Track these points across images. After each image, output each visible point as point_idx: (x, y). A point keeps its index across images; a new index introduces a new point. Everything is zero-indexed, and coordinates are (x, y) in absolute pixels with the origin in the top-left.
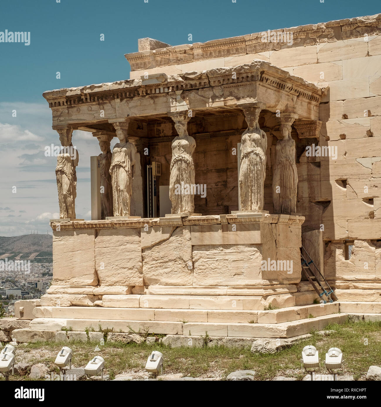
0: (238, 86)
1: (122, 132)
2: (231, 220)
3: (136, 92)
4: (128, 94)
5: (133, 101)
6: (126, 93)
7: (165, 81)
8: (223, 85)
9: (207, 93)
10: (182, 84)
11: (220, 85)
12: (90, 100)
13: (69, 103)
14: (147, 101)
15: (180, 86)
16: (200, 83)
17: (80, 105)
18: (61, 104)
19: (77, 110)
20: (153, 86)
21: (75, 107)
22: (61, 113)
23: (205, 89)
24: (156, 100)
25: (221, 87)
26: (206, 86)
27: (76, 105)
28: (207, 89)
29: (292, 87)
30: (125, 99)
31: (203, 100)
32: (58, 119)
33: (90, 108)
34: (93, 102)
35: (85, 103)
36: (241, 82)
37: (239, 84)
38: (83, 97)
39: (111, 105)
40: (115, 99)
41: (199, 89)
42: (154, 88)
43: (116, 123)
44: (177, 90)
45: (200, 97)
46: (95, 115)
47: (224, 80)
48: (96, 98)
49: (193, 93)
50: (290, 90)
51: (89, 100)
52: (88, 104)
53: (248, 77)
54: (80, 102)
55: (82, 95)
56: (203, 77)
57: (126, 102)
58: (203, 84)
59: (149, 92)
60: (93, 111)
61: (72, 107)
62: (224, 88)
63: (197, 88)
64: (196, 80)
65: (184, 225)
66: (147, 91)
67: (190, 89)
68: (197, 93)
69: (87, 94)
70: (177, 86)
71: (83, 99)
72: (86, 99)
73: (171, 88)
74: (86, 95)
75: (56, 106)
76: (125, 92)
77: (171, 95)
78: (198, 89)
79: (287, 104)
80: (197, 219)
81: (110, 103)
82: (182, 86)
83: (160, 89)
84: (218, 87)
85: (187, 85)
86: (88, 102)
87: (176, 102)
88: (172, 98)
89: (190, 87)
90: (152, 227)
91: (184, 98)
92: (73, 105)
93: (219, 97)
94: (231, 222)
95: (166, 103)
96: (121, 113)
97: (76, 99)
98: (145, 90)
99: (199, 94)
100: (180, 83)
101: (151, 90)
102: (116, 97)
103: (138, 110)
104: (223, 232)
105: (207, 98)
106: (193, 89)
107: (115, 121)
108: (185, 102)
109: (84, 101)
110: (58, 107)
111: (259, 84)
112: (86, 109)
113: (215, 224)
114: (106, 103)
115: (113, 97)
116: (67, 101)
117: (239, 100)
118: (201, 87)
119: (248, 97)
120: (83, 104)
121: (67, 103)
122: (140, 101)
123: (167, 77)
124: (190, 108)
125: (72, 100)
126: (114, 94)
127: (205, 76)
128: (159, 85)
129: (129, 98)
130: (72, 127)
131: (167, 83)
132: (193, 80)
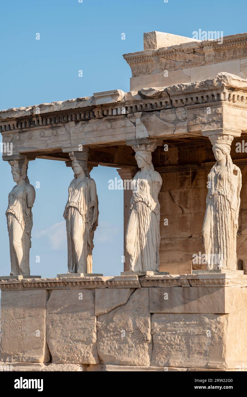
0: (203, 107)
1: (79, 163)
2: (193, 281)
3: (91, 113)
4: (82, 115)
5: (88, 125)
6: (81, 114)
7: (122, 100)
8: (185, 105)
9: (169, 115)
10: (141, 104)
11: (183, 105)
12: (43, 123)
13: (20, 127)
14: (104, 125)
15: (138, 106)
16: (161, 103)
17: (32, 129)
18: (12, 128)
19: (29, 136)
20: (109, 106)
21: (26, 131)
22: (12, 139)
23: (167, 111)
24: (114, 123)
25: (184, 108)
26: (168, 107)
27: (27, 129)
28: (169, 110)
30: (81, 122)
31: (164, 125)
33: (42, 133)
34: (46, 125)
35: (37, 126)
36: (206, 102)
37: (204, 105)
38: (35, 119)
39: (66, 130)
40: (69, 122)
41: (161, 111)
42: (111, 108)
43: (71, 152)
44: (137, 111)
45: (161, 121)
46: (48, 142)
47: (187, 99)
48: (48, 120)
49: (154, 115)
51: (41, 123)
52: (41, 127)
53: (213, 96)
54: (32, 126)
55: (33, 117)
56: (164, 96)
57: (82, 125)
58: (164, 104)
59: (105, 113)
60: (46, 137)
61: (23, 132)
62: (188, 109)
63: (158, 109)
64: (156, 98)
66: (103, 111)
67: (151, 109)
68: (158, 116)
69: (39, 115)
70: (136, 106)
71: (34, 121)
72: (38, 121)
73: (129, 109)
74: (37, 116)
75: (6, 131)
76: (79, 113)
77: (130, 117)
78: (159, 111)
80: (155, 279)
81: (64, 127)
82: (141, 106)
83: (117, 109)
84: (181, 108)
85: (146, 105)
86: (40, 126)
87: (135, 126)
88: (131, 121)
89: (150, 107)
90: (107, 288)
91: (144, 122)
92: (24, 130)
93: (182, 121)
94: (193, 284)
95: (124, 128)
96: (76, 140)
97: (27, 122)
98: (101, 111)
99: (161, 116)
100: (139, 103)
101: (108, 111)
102: (69, 119)
103: (95, 136)
104: (184, 297)
105: (170, 122)
106: (153, 110)
107: (70, 150)
108: (145, 127)
109: (35, 124)
110: (9, 132)
111: (229, 105)
112: (39, 134)
113: (175, 287)
114: (60, 127)
115: (67, 119)
116: (17, 124)
117: (204, 126)
118: (162, 108)
119: (214, 121)
120: (35, 128)
121: (17, 126)
122: (97, 124)
123: (124, 95)
124: (151, 135)
125: (23, 123)
126: (68, 116)
127: (165, 94)
128: (116, 105)
129: (85, 121)
130: (26, 157)
131: (125, 103)
132: (153, 99)
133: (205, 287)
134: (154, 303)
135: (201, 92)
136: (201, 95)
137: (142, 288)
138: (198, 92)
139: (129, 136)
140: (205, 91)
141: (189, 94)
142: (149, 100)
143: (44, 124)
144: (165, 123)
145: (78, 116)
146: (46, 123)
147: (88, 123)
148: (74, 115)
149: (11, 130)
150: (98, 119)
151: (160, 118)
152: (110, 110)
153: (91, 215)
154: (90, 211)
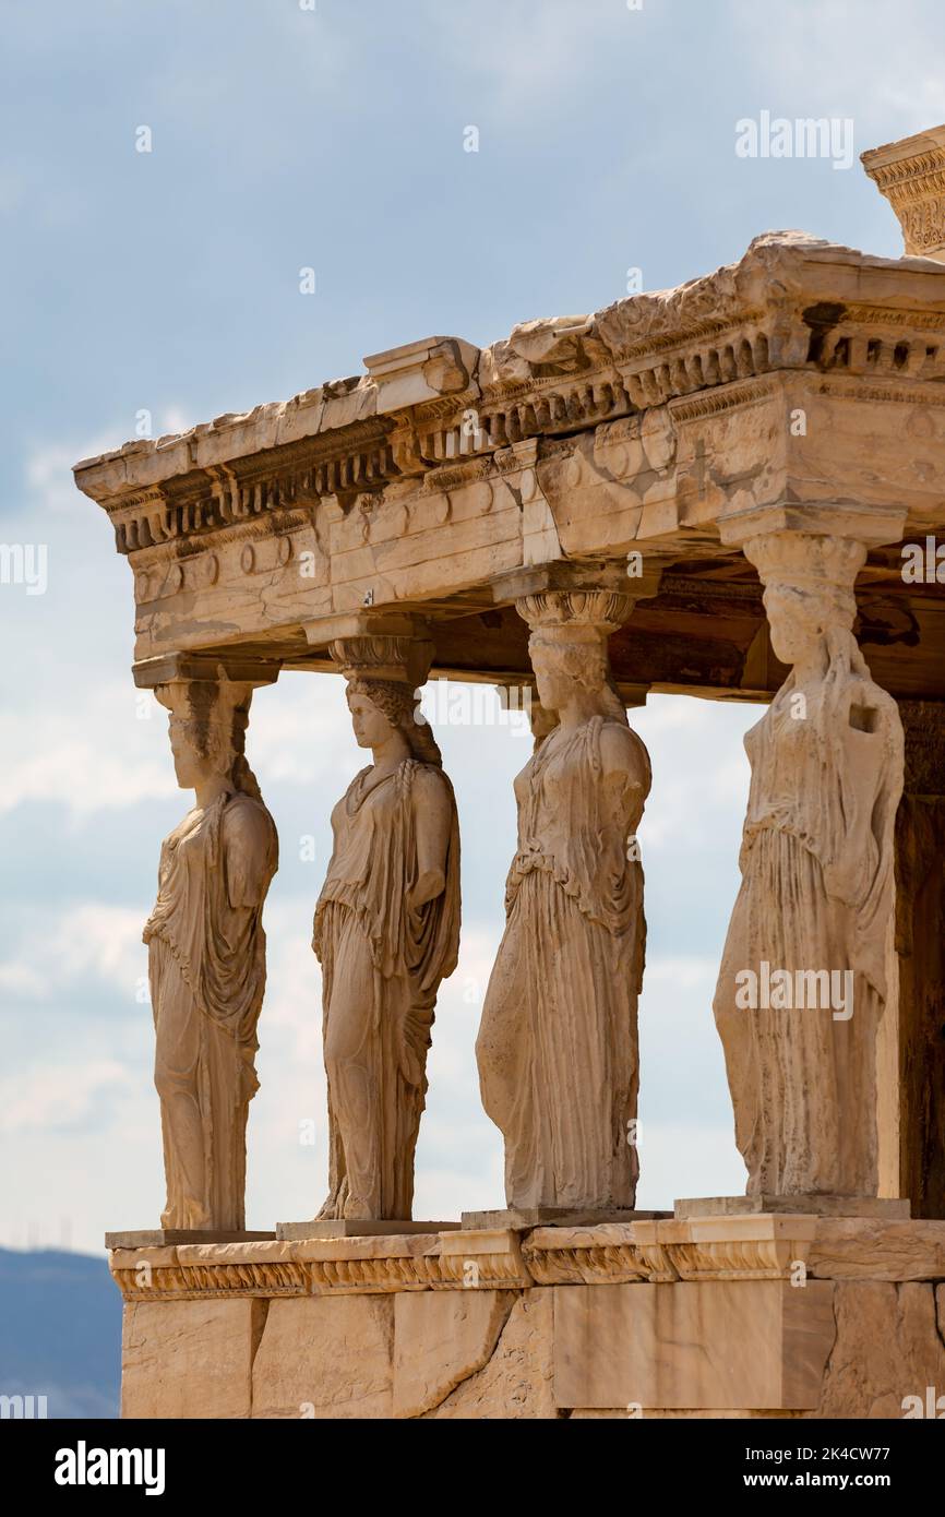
0: (724, 404)
3: (383, 455)
4: (356, 466)
5: (383, 510)
6: (350, 462)
7: (466, 384)
8: (667, 400)
9: (620, 453)
10: (530, 399)
11: (658, 399)
12: (243, 508)
13: (174, 529)
14: (427, 508)
15: (523, 414)
16: (590, 393)
17: (215, 535)
18: (155, 535)
19: (209, 568)
20: (429, 412)
21: (199, 549)
22: (162, 588)
23: (615, 427)
24: (457, 497)
25: (667, 412)
26: (618, 410)
27: (201, 540)
28: (619, 426)
30: (360, 498)
31: (608, 497)
32: (151, 624)
33: (248, 555)
34: (253, 518)
35: (230, 523)
36: (730, 380)
37: (725, 392)
38: (217, 490)
39: (318, 536)
40: (322, 501)
41: (598, 430)
42: (439, 425)
43: (334, 642)
44: (519, 438)
45: (598, 478)
46: (266, 595)
47: (666, 367)
48: (258, 494)
49: (577, 451)
52: (240, 528)
53: (746, 345)
54: (213, 521)
55: (212, 480)
56: (593, 356)
57: (363, 514)
58: (598, 397)
59: (425, 452)
60: (262, 572)
61: (192, 550)
62: (677, 416)
63: (587, 420)
64: (573, 372)
65: (536, 1284)
66: (417, 442)
67: (562, 426)
68: (589, 453)
69: (225, 469)
70: (515, 412)
71: (218, 499)
72: (229, 497)
73: (493, 425)
74: (217, 472)
75: (141, 548)
76: (346, 452)
77: (502, 466)
78: (589, 431)
81: (312, 524)
82: (530, 407)
83: (457, 430)
84: (657, 411)
85: (546, 405)
86: (239, 521)
87: (522, 510)
88: (508, 484)
89: (559, 414)
90: (430, 1289)
91: (546, 486)
92: (193, 540)
93: (661, 474)
94: (684, 1268)
95: (489, 518)
96: (348, 584)
97: (198, 504)
98: (410, 442)
99: (597, 456)
100: (522, 395)
101: (431, 440)
102: (319, 488)
103: (403, 564)
104: (657, 1328)
105: (624, 482)
106: (570, 427)
107: (330, 634)
108: (549, 510)
109: (222, 515)
110: (149, 551)
111: (824, 389)
112: (238, 559)
113: (631, 1282)
114: (298, 523)
115: (312, 484)
116: (169, 516)
117: (729, 497)
118: (599, 416)
119: (756, 471)
120: (225, 532)
121: (169, 526)
122: (406, 508)
123: (473, 361)
124: (567, 550)
125: (186, 511)
126: (314, 470)
127: (594, 350)
128: (454, 411)
129: (370, 492)
130: (220, 668)
131: (481, 398)
132: (564, 373)
133: (717, 1280)
134: (568, 1359)
135: (706, 331)
136: (711, 346)
137: (533, 1289)
138: (699, 334)
139: (504, 559)
140: (720, 327)
142: (552, 381)
143: (246, 511)
144: (611, 488)
145: (344, 470)
146: (251, 505)
147: (381, 502)
148: (331, 467)
149: (151, 543)
150: (411, 480)
151: (593, 464)
152: (438, 436)
153: (425, 941)
154: (416, 925)
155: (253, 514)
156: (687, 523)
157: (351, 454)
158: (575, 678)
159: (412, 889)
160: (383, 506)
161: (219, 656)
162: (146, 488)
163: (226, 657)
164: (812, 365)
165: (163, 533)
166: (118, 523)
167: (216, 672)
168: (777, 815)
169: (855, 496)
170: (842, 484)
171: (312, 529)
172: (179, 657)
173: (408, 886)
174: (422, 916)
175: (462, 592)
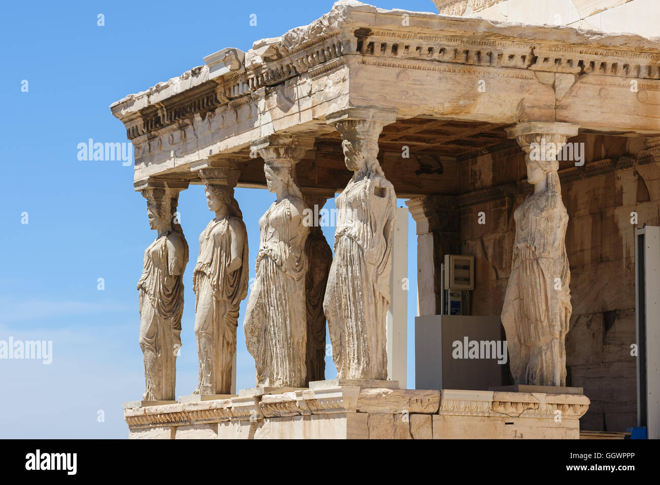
0: (328, 70)
3: (214, 96)
7: (240, 68)
8: (309, 68)
10: (262, 71)
11: (305, 69)
13: (146, 129)
14: (230, 116)
16: (282, 68)
17: (160, 131)
18: (140, 133)
19: (158, 143)
20: (229, 79)
21: (155, 137)
22: (143, 152)
23: (291, 81)
24: (239, 113)
25: (309, 74)
26: (292, 74)
27: (156, 133)
29: (532, 53)
30: (207, 115)
32: (140, 167)
33: (171, 137)
35: (165, 126)
36: (329, 60)
38: (160, 113)
39: (194, 129)
40: (195, 115)
41: (285, 82)
42: (232, 83)
44: (259, 87)
45: (285, 102)
47: (307, 57)
48: (173, 114)
49: (279, 91)
50: (527, 63)
51: (166, 120)
52: (168, 128)
53: (334, 45)
54: (159, 126)
55: (157, 109)
56: (283, 53)
57: (209, 120)
58: (285, 69)
59: (227, 94)
61: (153, 137)
62: (312, 76)
63: (282, 79)
64: (276, 60)
65: (265, 417)
66: (226, 91)
67: (274, 82)
68: (282, 92)
69: (161, 104)
70: (257, 77)
71: (160, 117)
72: (163, 116)
73: (250, 83)
74: (160, 107)
75: (136, 137)
77: (254, 98)
78: (283, 83)
79: (522, 100)
81: (192, 124)
82: (262, 75)
83: (238, 84)
85: (268, 74)
86: (168, 125)
87: (261, 115)
88: (256, 106)
89: (272, 77)
91: (268, 106)
92: (152, 133)
93: (306, 98)
94: (314, 409)
95: (250, 119)
97: (153, 119)
98: (223, 91)
99: (285, 93)
100: (259, 70)
101: (230, 89)
102: (193, 111)
106: (276, 82)
107: (198, 167)
108: (270, 115)
109: (162, 123)
110: (139, 138)
111: (363, 62)
112: (168, 140)
113: (296, 415)
114: (187, 125)
115: (191, 109)
116: (144, 124)
117: (329, 105)
118: (286, 77)
119: (339, 95)
120: (163, 130)
121: (144, 128)
122: (223, 117)
123: (242, 57)
124: (276, 130)
125: (150, 122)
126: (192, 104)
127: (283, 51)
128: (237, 77)
129: (210, 111)
130: (165, 182)
131: (246, 72)
132: (273, 61)
135: (320, 41)
136: (322, 47)
137: (264, 419)
138: (318, 42)
139: (255, 135)
140: (325, 39)
141: (309, 46)
142: (269, 64)
143: (169, 121)
145: (201, 103)
146: (171, 119)
147: (215, 115)
148: (197, 102)
149: (139, 135)
150: (225, 106)
151: (284, 95)
152: (232, 88)
153: (235, 286)
154: (231, 280)
155: (172, 123)
156: (316, 117)
157: (203, 97)
158: (282, 180)
159: (229, 265)
160: (216, 116)
161: (164, 178)
162: (135, 113)
163: (168, 179)
164: (358, 53)
165: (142, 131)
166: (128, 128)
167: (164, 184)
168: (346, 230)
169: (377, 105)
170: (371, 100)
171: (192, 127)
172: (149, 179)
173: (227, 263)
174: (233, 276)
175: (243, 149)
